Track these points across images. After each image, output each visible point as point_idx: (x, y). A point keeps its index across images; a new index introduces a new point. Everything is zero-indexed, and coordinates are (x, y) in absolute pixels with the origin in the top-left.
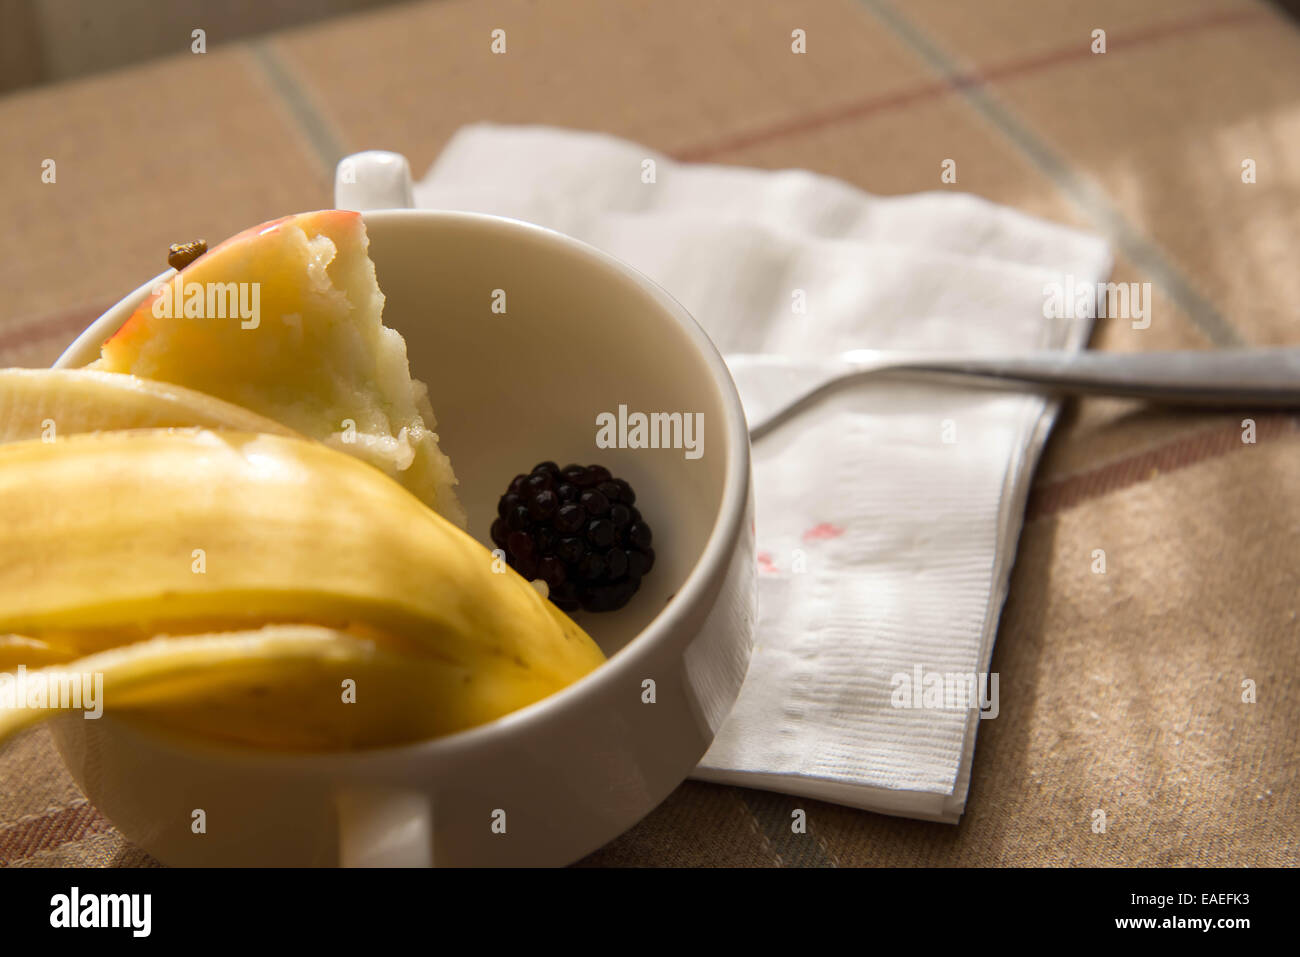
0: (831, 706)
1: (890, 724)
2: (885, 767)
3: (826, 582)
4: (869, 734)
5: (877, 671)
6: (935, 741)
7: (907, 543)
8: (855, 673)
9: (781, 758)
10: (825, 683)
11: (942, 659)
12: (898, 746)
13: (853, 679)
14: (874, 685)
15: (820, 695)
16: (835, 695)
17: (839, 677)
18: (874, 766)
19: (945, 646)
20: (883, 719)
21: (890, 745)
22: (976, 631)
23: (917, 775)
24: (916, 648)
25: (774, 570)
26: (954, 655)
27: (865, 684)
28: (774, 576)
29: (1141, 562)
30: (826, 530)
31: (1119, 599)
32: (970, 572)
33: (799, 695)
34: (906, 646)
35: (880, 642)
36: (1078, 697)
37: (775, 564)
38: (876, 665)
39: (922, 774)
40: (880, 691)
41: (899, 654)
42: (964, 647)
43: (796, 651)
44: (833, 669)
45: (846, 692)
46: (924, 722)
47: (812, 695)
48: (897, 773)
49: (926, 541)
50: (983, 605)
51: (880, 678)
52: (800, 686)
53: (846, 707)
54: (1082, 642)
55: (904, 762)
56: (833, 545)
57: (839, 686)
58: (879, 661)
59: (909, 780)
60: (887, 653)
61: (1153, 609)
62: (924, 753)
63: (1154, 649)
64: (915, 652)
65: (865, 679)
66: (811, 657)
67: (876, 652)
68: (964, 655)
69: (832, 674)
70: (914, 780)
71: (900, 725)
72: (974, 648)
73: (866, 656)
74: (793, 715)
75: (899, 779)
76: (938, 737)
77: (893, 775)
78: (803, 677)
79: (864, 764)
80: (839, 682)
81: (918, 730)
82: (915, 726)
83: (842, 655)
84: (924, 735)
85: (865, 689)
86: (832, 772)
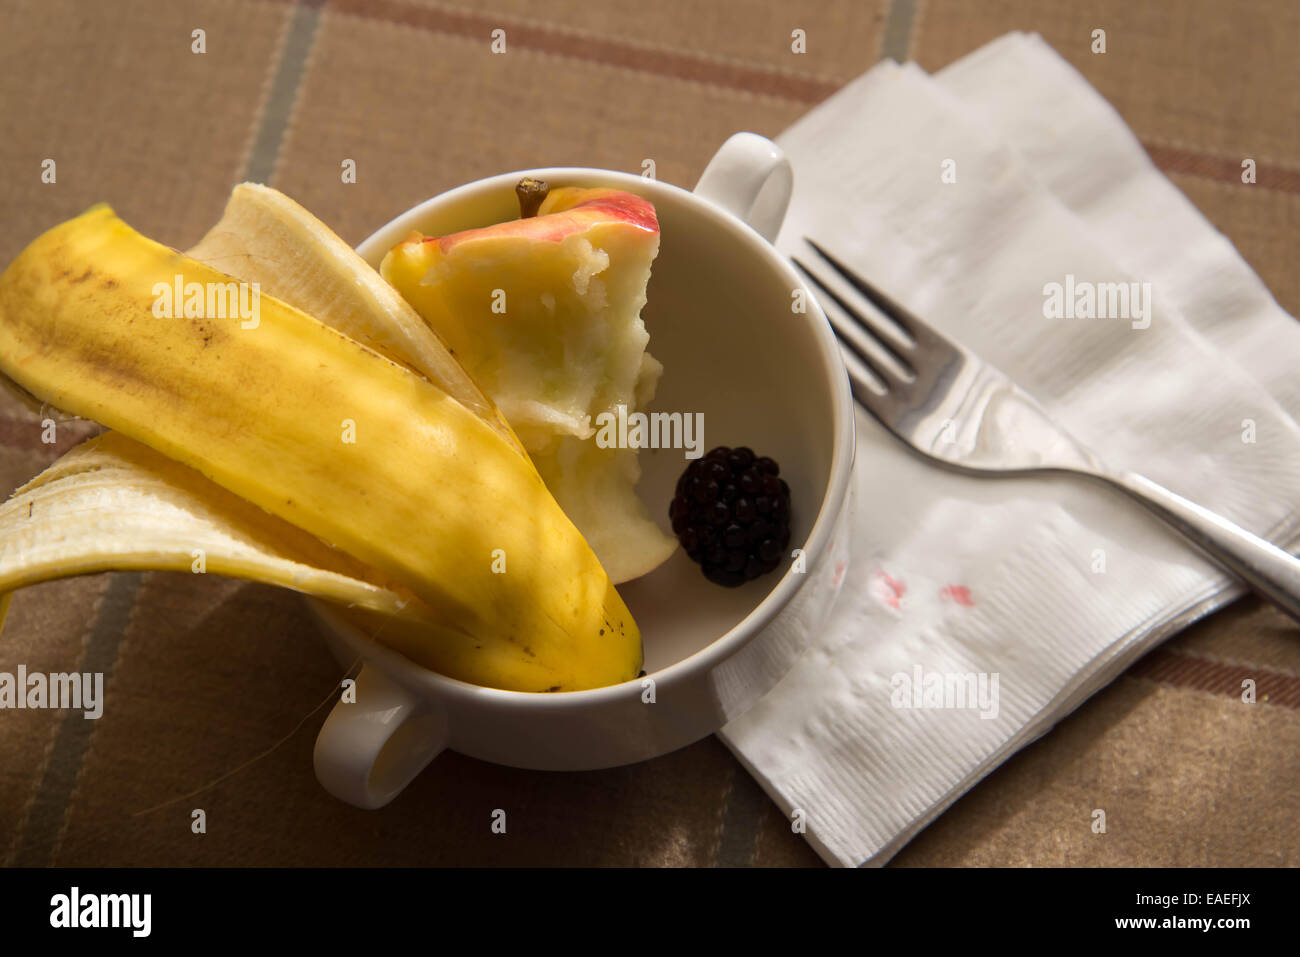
0: (837, 744)
1: (863, 787)
2: (829, 819)
3: (924, 639)
4: (843, 785)
5: (887, 740)
6: (877, 822)
7: (1001, 649)
8: (873, 732)
9: (771, 761)
10: (849, 725)
11: (938, 763)
12: (853, 809)
13: (869, 736)
14: (876, 749)
15: (837, 730)
16: (846, 738)
17: (860, 727)
18: (824, 814)
19: (948, 755)
20: (861, 779)
21: (848, 805)
22: (978, 758)
23: (843, 841)
24: (929, 741)
25: (896, 605)
26: (948, 767)
27: (870, 744)
28: (892, 610)
29: (1182, 768)
30: (962, 594)
31: (1137, 787)
32: (1019, 707)
33: (825, 720)
34: (924, 736)
35: (909, 719)
36: (1032, 846)
37: (901, 601)
38: (891, 736)
39: (846, 842)
40: (877, 758)
41: (914, 739)
42: (959, 765)
43: (854, 684)
44: (862, 716)
45: (853, 741)
46: (884, 802)
47: (833, 726)
48: (832, 829)
49: (1012, 658)
50: (1002, 741)
51: (884, 747)
52: (832, 714)
53: (847, 753)
54: (1076, 804)
55: (844, 824)
56: (956, 610)
57: (853, 733)
58: (895, 733)
59: (835, 840)
60: (906, 731)
61: (1154, 812)
62: (863, 827)
63: (1122, 845)
64: (924, 744)
65: (875, 741)
66: (858, 695)
67: (901, 727)
68: (953, 771)
69: (858, 721)
70: (837, 843)
71: (867, 793)
72: (965, 771)
73: (890, 723)
74: (809, 733)
75: (829, 834)
76: (882, 821)
77: (828, 829)
78: (838, 708)
79: (816, 805)
80: (857, 730)
81: (876, 807)
82: (877, 802)
83: (877, 711)
84: (876, 813)
85: (869, 748)
86: (793, 797)
